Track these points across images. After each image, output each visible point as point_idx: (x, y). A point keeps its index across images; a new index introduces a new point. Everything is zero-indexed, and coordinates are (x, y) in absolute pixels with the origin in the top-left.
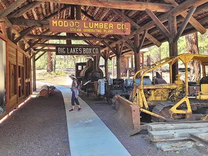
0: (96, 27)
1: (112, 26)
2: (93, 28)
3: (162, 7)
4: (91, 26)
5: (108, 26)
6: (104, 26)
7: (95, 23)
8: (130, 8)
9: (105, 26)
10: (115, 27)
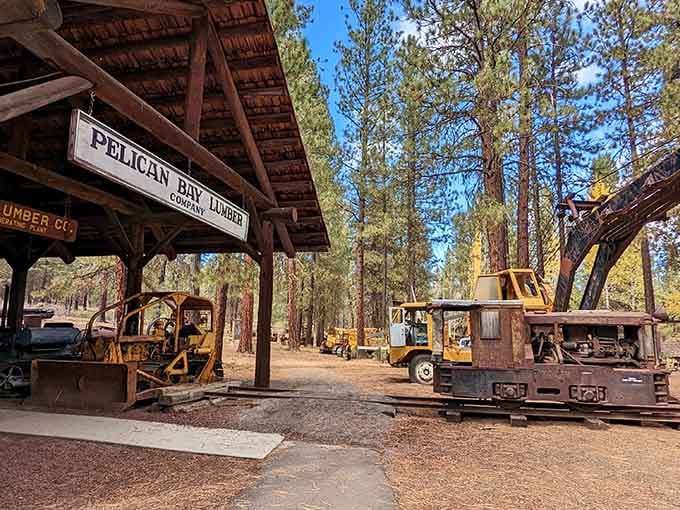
0: (17, 216)
1: (46, 222)
2: (10, 218)
3: (128, 207)
4: (7, 213)
5: (39, 220)
6: (31, 217)
7: (16, 210)
8: (84, 196)
9: (34, 218)
10: (52, 223)
